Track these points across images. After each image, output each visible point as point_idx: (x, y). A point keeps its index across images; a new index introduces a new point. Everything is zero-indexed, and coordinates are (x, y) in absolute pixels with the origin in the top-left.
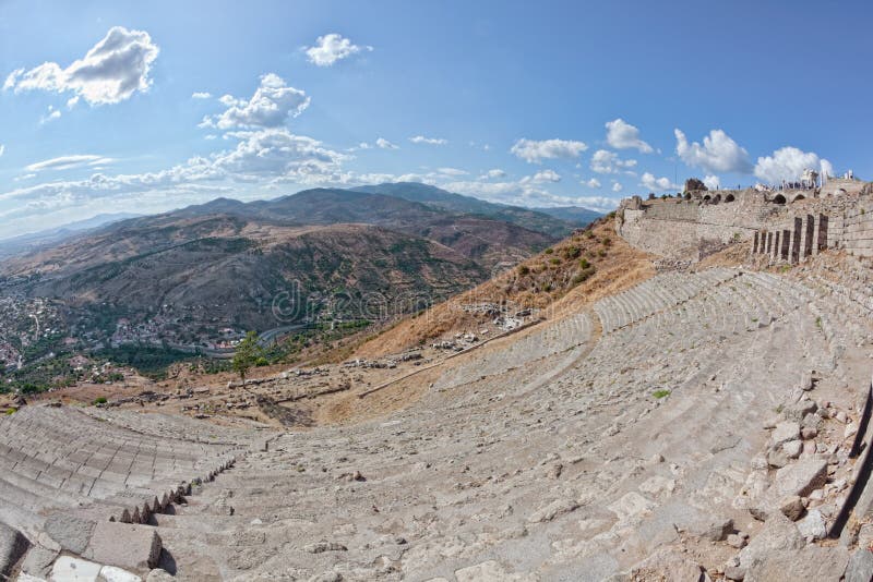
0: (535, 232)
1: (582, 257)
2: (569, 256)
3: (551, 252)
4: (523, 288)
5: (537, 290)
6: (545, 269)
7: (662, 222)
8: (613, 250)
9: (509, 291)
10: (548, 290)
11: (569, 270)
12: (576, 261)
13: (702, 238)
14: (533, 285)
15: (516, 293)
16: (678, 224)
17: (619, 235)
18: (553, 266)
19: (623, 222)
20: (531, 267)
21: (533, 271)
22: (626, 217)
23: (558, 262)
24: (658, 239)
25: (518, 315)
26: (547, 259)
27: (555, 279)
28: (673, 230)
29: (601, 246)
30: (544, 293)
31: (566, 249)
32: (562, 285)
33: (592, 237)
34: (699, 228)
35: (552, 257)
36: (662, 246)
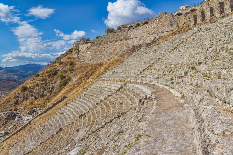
0: (8, 80)
1: (59, 74)
2: (50, 75)
3: (38, 75)
4: (25, 99)
5: (36, 98)
6: (37, 85)
7: (105, 45)
8: (77, 66)
9: (16, 103)
10: (42, 96)
11: (53, 82)
12: (56, 77)
13: (133, 46)
14: (32, 96)
15: (22, 102)
16: (116, 43)
17: (77, 59)
18: (42, 82)
19: (79, 52)
20: (28, 86)
21: (30, 88)
22: (80, 49)
23: (45, 80)
24: (104, 55)
25: (29, 113)
26: (37, 80)
27: (45, 89)
28: (113, 47)
29: (68, 67)
30: (40, 99)
31: (47, 72)
32: (50, 92)
33: (62, 63)
34: (129, 42)
35: (40, 78)
36: (107, 58)
